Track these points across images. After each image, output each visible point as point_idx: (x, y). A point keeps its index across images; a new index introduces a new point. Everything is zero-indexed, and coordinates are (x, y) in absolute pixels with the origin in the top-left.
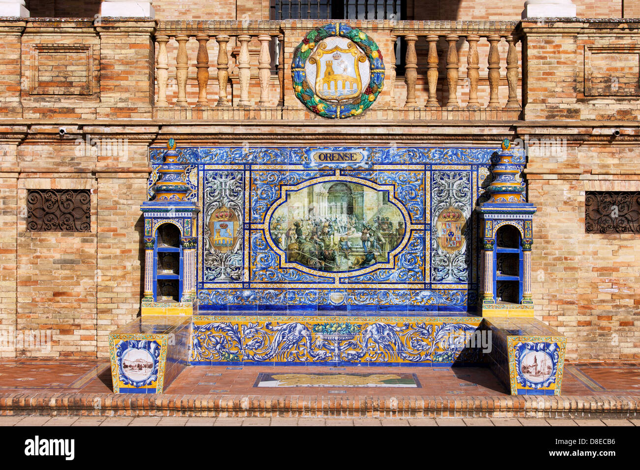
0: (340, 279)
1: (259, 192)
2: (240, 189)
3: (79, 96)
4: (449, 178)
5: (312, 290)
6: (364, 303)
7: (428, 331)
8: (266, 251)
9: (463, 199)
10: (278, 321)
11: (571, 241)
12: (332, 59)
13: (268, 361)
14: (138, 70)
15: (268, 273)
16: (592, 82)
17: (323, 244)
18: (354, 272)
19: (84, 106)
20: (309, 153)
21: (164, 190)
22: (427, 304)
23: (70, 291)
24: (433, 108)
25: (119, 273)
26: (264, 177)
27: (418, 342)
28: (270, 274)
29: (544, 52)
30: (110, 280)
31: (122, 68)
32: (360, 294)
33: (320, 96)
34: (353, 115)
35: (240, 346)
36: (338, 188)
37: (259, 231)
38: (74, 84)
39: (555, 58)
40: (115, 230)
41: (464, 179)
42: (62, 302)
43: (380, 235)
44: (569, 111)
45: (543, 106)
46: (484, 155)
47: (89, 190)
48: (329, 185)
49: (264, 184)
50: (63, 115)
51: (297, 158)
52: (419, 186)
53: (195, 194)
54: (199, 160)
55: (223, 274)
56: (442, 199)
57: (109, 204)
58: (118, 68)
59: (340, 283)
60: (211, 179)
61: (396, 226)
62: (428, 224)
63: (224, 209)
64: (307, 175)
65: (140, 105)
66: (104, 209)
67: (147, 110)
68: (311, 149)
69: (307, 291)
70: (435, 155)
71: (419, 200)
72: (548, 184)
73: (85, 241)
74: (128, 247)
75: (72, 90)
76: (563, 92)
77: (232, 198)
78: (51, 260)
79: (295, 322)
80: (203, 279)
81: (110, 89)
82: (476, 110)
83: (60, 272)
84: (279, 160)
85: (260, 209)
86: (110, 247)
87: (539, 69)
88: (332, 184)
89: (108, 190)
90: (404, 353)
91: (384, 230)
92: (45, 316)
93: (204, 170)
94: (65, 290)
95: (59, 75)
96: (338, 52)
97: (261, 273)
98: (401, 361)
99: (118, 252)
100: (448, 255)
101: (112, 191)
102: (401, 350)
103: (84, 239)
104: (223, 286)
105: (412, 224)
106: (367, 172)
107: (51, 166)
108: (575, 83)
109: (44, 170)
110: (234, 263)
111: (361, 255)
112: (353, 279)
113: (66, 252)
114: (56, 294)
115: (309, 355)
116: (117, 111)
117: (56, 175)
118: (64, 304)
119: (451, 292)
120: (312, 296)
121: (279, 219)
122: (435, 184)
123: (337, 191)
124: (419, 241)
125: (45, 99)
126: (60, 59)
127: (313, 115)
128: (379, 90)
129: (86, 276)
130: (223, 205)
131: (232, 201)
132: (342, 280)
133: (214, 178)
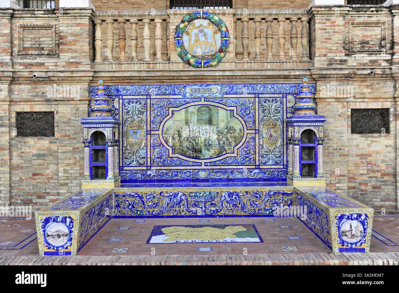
0: (205, 163)
1: (156, 112)
2: (144, 110)
3: (48, 56)
4: (269, 102)
5: (188, 170)
6: (220, 177)
7: (260, 195)
8: (160, 147)
9: (278, 114)
10: (168, 191)
11: (343, 139)
12: (199, 32)
13: (161, 215)
14: (82, 39)
15: (162, 160)
16: (353, 44)
17: (194, 143)
18: (213, 159)
19: (50, 61)
20: (185, 88)
21: (96, 110)
22: (257, 178)
23: (43, 173)
24: (258, 61)
25: (72, 161)
26: (159, 103)
27: (253, 202)
28: (163, 161)
29: (325, 26)
30: (66, 166)
31: (72, 38)
32: (217, 172)
33: (192, 54)
34: (211, 66)
35: (144, 206)
36: (203, 109)
37: (155, 135)
38: (44, 49)
39: (332, 29)
40: (69, 136)
41: (279, 102)
42: (39, 179)
43: (228, 136)
44: (341, 61)
45: (325, 58)
46: (290, 88)
47: (54, 112)
48: (197, 107)
49: (159, 107)
50: (38, 67)
51: (178, 91)
52: (252, 107)
53: (117, 114)
54: (120, 93)
55: (134, 161)
56: (265, 115)
57: (64, 120)
58: (70, 38)
59: (205, 166)
60: (127, 104)
61: (238, 131)
62: (257, 130)
63: (135, 122)
64: (184, 102)
65: (83, 60)
66: (62, 123)
67: (88, 63)
68: (187, 86)
69: (185, 171)
70: (261, 88)
71: (251, 115)
72: (329, 104)
73: (51, 142)
74: (77, 146)
75: (43, 52)
76: (337, 49)
77: (139, 116)
78: (31, 154)
79: (177, 191)
80: (123, 165)
81: (65, 51)
82: (284, 62)
83: (37, 161)
84: (167, 92)
85: (156, 122)
86: (66, 146)
87: (322, 36)
88: (199, 106)
89: (64, 112)
90: (245, 209)
91: (231, 134)
92: (28, 188)
93: (122, 99)
94: (39, 172)
95: (36, 43)
96: (202, 28)
97: (158, 160)
98: (243, 214)
99: (71, 149)
100: (269, 148)
101: (66, 112)
102: (244, 207)
103: (51, 141)
104: (135, 168)
105: (247, 130)
106: (220, 99)
107: (30, 97)
108: (344, 44)
109: (25, 100)
110: (141, 154)
111: (217, 149)
112: (213, 163)
113: (40, 149)
114: (34, 175)
115: (186, 211)
116: (69, 64)
117: (33, 103)
118: (39, 181)
119: (271, 170)
120: (188, 174)
121: (168, 128)
122: (261, 105)
123: (202, 111)
124: (252, 140)
125: (27, 58)
126: (37, 34)
127: (187, 66)
128: (227, 50)
129: (52, 164)
130: (134, 120)
131: (140, 117)
132: (206, 164)
133: (129, 104)
